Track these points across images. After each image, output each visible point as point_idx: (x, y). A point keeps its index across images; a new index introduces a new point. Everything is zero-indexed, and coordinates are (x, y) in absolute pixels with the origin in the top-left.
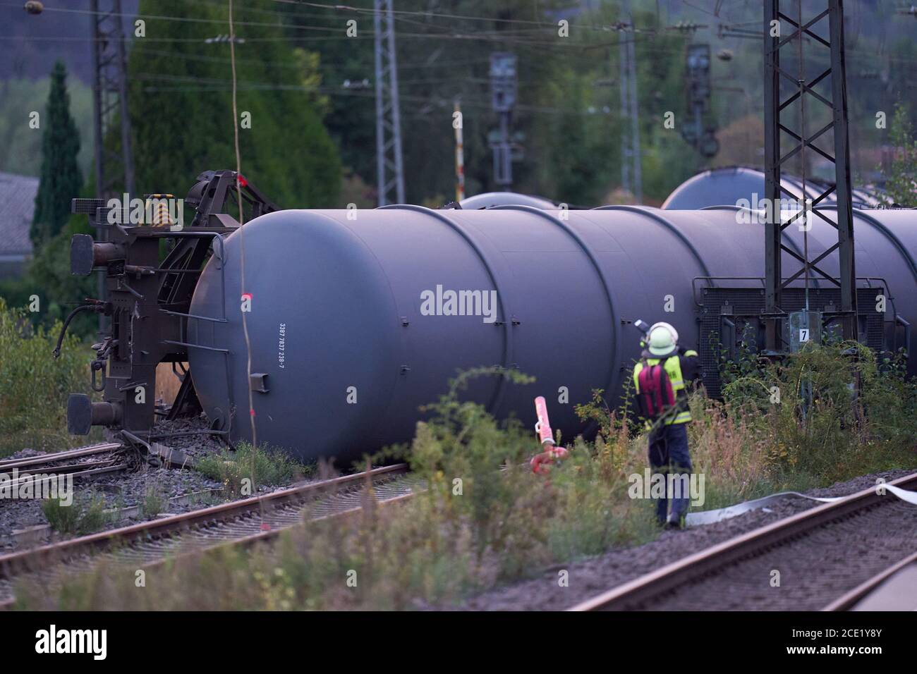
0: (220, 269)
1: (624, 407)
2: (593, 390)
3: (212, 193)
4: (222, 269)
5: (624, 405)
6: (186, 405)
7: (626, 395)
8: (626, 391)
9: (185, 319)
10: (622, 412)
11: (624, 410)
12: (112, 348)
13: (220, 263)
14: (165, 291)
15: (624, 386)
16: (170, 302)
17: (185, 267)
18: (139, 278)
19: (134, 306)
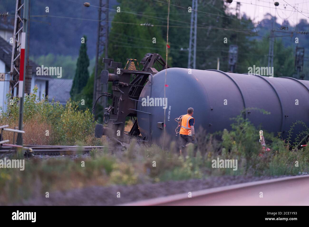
0: (150, 86)
1: (288, 139)
2: (278, 132)
3: (149, 60)
4: (151, 86)
5: (288, 138)
6: (134, 132)
7: (289, 134)
8: (289, 133)
9: (137, 102)
10: (287, 141)
11: (288, 140)
12: (112, 110)
13: (151, 83)
14: (131, 93)
15: (289, 132)
16: (132, 96)
17: (138, 84)
18: (123, 87)
19: (120, 96)
